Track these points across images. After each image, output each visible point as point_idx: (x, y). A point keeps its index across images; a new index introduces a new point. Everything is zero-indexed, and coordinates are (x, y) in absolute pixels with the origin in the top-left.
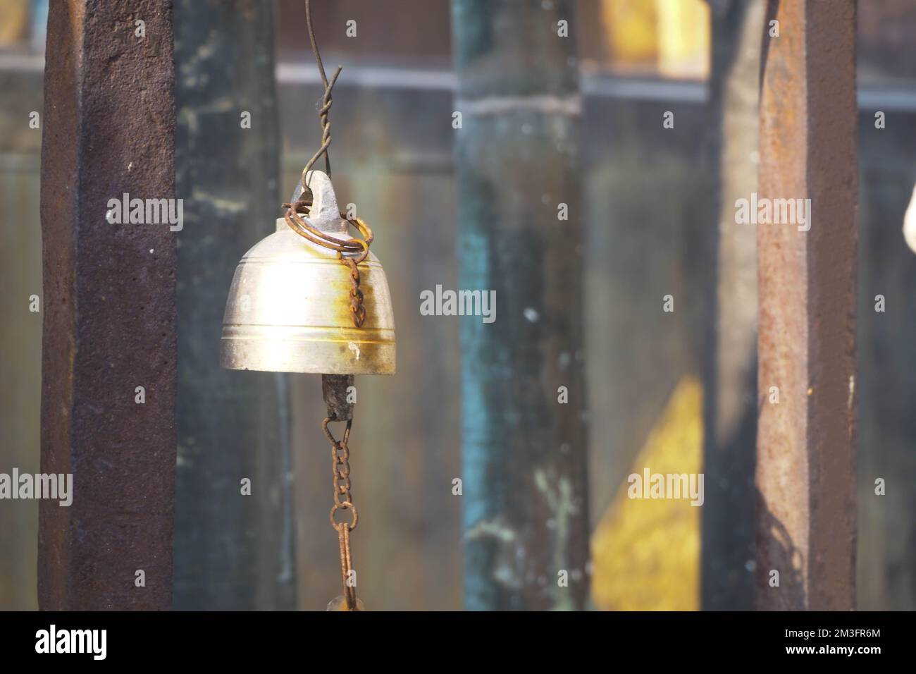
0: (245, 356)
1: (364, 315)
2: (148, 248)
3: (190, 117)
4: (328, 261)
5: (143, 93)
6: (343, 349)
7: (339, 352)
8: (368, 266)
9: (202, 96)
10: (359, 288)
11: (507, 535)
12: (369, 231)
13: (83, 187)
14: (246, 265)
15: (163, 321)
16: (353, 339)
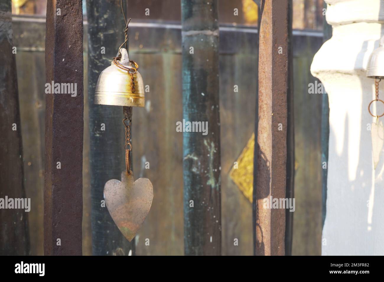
0: (100, 100)
1: (135, 90)
2: (75, 70)
3: (101, 35)
4: (125, 74)
5: (74, 25)
6: (128, 99)
7: (127, 100)
8: (136, 76)
9: (105, 29)
10: (134, 82)
11: (196, 158)
12: (138, 66)
13: (56, 52)
14: (102, 75)
15: (79, 91)
16: (131, 96)
